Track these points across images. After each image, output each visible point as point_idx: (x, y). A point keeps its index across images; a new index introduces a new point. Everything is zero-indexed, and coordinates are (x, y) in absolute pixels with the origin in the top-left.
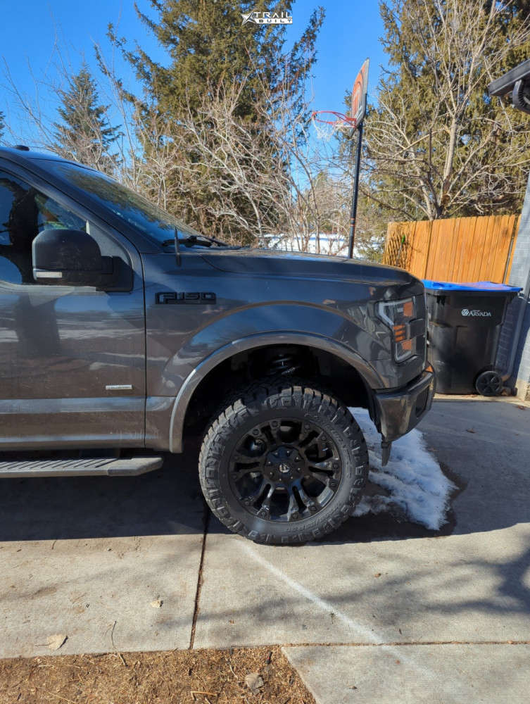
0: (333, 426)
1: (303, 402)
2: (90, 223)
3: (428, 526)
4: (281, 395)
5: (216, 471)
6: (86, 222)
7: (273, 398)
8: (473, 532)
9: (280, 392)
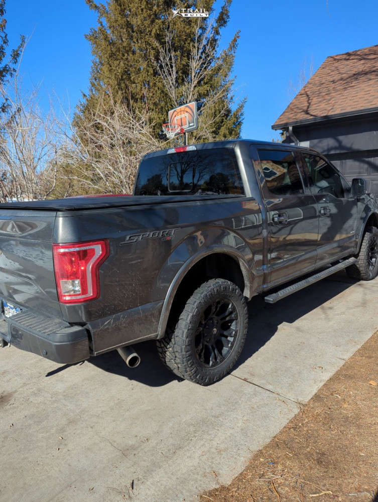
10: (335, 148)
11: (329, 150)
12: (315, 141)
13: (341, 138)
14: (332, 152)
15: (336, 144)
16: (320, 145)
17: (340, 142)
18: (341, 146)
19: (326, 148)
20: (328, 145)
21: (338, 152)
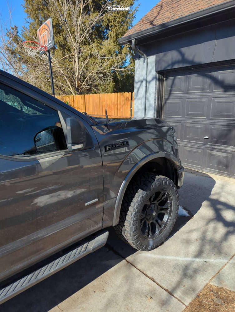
0: (171, 188)
1: (163, 182)
2: (61, 111)
3: (186, 215)
4: (156, 181)
5: (137, 227)
6: (57, 111)
7: (153, 184)
8: (197, 211)
9: (154, 180)
10: (178, 62)
11: (173, 64)
12: (161, 55)
13: (184, 50)
14: (176, 66)
15: (179, 57)
16: (165, 59)
17: (182, 55)
18: (184, 60)
19: (170, 62)
20: (172, 59)
21: (181, 66)
